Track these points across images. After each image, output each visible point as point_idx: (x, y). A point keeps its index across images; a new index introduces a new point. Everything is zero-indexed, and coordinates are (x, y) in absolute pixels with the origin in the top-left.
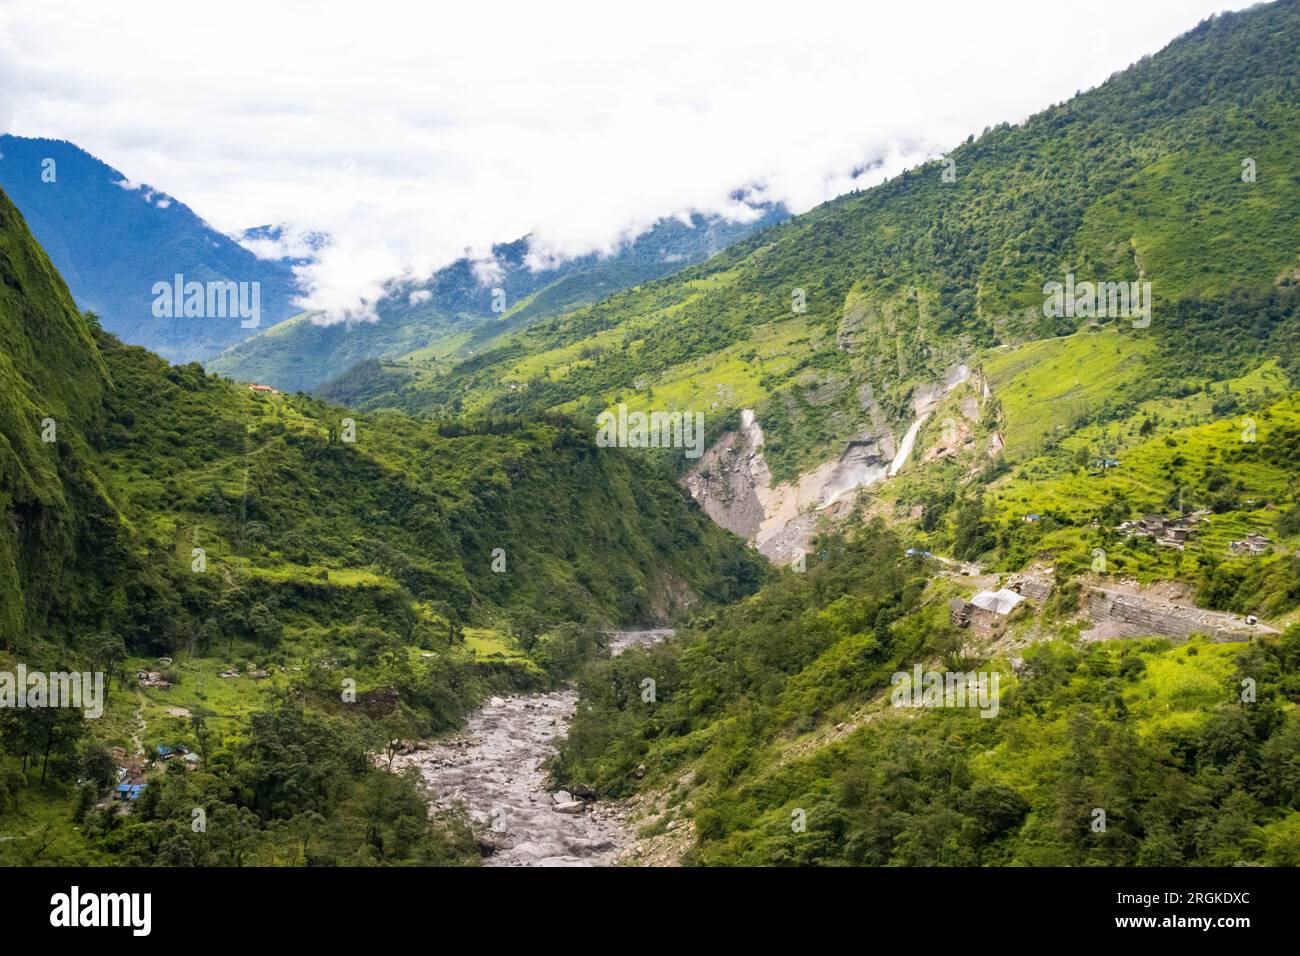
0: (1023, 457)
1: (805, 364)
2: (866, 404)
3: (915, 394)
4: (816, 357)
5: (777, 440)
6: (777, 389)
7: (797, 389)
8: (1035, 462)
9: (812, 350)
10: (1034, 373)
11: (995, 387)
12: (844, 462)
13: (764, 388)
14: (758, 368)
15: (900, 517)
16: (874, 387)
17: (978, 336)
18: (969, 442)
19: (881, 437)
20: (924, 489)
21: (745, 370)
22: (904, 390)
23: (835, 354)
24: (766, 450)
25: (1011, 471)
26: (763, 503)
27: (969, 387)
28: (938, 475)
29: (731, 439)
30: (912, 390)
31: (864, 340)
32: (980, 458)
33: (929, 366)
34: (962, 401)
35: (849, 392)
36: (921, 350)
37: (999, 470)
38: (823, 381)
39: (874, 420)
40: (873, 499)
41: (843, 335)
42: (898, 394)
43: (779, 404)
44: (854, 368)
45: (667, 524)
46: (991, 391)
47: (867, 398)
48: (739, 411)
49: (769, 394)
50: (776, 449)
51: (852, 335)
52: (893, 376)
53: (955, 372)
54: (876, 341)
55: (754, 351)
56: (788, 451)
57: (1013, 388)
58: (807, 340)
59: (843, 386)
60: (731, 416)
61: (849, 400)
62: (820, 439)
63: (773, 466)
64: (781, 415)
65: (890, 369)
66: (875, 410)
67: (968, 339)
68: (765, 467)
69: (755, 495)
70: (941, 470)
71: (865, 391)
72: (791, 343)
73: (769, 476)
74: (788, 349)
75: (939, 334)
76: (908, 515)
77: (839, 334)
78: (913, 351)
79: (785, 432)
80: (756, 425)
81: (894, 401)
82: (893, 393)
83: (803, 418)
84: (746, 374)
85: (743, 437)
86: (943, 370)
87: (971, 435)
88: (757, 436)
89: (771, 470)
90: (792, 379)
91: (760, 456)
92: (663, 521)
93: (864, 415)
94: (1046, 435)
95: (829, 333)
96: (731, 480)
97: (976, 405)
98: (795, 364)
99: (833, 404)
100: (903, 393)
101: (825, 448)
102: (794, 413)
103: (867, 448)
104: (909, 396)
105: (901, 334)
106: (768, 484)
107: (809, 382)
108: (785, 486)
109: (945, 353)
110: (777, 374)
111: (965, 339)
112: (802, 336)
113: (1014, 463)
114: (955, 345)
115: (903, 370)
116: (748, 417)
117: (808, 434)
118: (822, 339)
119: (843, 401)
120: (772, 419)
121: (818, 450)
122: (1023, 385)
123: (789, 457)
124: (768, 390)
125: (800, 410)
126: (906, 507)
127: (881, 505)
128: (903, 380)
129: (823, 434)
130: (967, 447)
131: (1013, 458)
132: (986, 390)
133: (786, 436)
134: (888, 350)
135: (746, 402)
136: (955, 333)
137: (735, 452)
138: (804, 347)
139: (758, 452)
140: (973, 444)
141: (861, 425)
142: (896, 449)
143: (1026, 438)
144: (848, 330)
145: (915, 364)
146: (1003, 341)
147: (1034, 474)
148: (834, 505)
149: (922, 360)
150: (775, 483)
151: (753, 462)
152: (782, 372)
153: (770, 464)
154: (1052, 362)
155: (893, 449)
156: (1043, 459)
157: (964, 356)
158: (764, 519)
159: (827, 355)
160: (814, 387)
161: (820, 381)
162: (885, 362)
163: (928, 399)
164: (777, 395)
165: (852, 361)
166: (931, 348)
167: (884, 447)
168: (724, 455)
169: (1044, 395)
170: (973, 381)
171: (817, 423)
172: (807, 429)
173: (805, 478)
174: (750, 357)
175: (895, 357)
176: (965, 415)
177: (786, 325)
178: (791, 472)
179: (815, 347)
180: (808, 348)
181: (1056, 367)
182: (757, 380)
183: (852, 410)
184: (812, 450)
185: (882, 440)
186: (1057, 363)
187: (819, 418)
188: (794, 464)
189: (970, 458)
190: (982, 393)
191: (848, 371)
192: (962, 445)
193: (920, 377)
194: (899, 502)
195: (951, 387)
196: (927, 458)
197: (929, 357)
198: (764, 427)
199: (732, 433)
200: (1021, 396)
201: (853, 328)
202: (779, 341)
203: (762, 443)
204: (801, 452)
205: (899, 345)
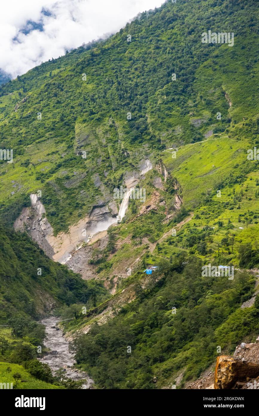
0: (194, 207)
1: (59, 166)
2: (98, 185)
3: (124, 177)
4: (65, 162)
5: (53, 210)
6: (47, 181)
7: (58, 180)
8: (202, 209)
9: (62, 158)
10: (190, 162)
11: (171, 171)
12: (91, 218)
13: (40, 181)
14: (33, 170)
15: (136, 245)
16: (100, 175)
17: (153, 144)
18: (161, 201)
19: (109, 202)
20: (144, 229)
21: (26, 172)
22: (118, 175)
23: (75, 159)
24: (48, 215)
25: (189, 215)
26: (52, 244)
27: (155, 172)
28: (150, 220)
29: (27, 212)
30: (122, 175)
31: (90, 150)
32: (170, 209)
33: (130, 161)
34: (153, 180)
35: (87, 179)
36: (123, 153)
37: (183, 215)
38: (72, 174)
39: (103, 193)
40: (118, 236)
41: (78, 148)
42: (115, 178)
43: (50, 189)
44: (87, 166)
45: (32, 264)
46: (169, 173)
47: (97, 182)
48: (29, 195)
49: (44, 184)
50: (53, 214)
51: (83, 148)
52: (109, 168)
53: (144, 164)
54: (96, 151)
55: (28, 160)
56: (60, 215)
57: (181, 171)
58: (57, 152)
59: (83, 176)
60: (25, 199)
61: (88, 184)
62: (77, 206)
63: (54, 224)
64: (52, 195)
65: (107, 164)
66: (103, 188)
67: (147, 145)
68: (49, 225)
69: (46, 241)
70: (151, 218)
71: (95, 178)
72: (48, 155)
73: (52, 229)
74: (47, 158)
75: (131, 144)
76: (141, 243)
77: (75, 148)
78: (119, 154)
79: (57, 204)
80: (39, 202)
81: (113, 182)
82: (112, 178)
83: (65, 196)
84: (27, 174)
85: (34, 210)
86: (137, 163)
87: (162, 198)
88: (41, 208)
89: (52, 226)
90: (54, 175)
91: (45, 219)
92: (31, 263)
93: (97, 190)
94: (203, 194)
95: (69, 147)
96: (32, 234)
97: (161, 181)
98: (54, 166)
99: (80, 187)
100: (118, 177)
101: (80, 211)
102: (60, 193)
103: (102, 209)
104: (121, 178)
105: (110, 145)
106: (52, 234)
107: (65, 175)
108: (62, 234)
109: (137, 154)
110: (45, 173)
111: (146, 145)
112: (54, 150)
113: (190, 211)
114: (141, 149)
115: (114, 165)
116: (34, 198)
117: (69, 204)
118: (65, 151)
119: (85, 184)
120: (48, 198)
121: (76, 213)
122: (186, 169)
123: (61, 218)
124: (42, 182)
125: (62, 192)
126: (138, 239)
127: (123, 239)
128: (115, 170)
129: (77, 203)
130: (161, 204)
131: (189, 208)
132: (166, 173)
133: (57, 206)
134: (104, 154)
135: (31, 190)
136: (140, 142)
137: (31, 218)
138: (56, 156)
139: (43, 217)
140: (164, 202)
141: (97, 197)
142: (118, 208)
143: (194, 197)
144: (80, 145)
145: (121, 161)
146: (166, 145)
147: (203, 216)
148: (97, 242)
149: (125, 158)
150: (56, 233)
151: (41, 223)
152: (47, 171)
153: (51, 223)
154: (198, 156)
155: (116, 208)
156: (205, 207)
157: (147, 155)
158: (55, 254)
159: (71, 160)
160: (68, 178)
161: (70, 175)
162: (103, 161)
163: (132, 179)
164: (48, 184)
165: (86, 162)
166: (129, 152)
167: (112, 207)
168: (25, 220)
169: (198, 174)
170: (157, 168)
171: (73, 198)
172: (68, 201)
173: (72, 229)
174: (27, 164)
175: (109, 158)
176: (157, 186)
177: (43, 145)
178: (64, 226)
179: (63, 156)
180: (59, 157)
181: (201, 158)
182: (34, 177)
183: (91, 189)
184: (73, 213)
185: (110, 204)
186: (201, 156)
187: (73, 195)
188: (64, 222)
189: (164, 210)
190: (163, 174)
191: (85, 167)
192: (158, 203)
193: (125, 168)
194: (134, 237)
195: (144, 172)
196: (141, 212)
197: (128, 156)
198: (44, 203)
199: (27, 208)
200: (186, 175)
201: (83, 144)
202: (41, 154)
203: (44, 212)
204: (67, 215)
205: (110, 151)
